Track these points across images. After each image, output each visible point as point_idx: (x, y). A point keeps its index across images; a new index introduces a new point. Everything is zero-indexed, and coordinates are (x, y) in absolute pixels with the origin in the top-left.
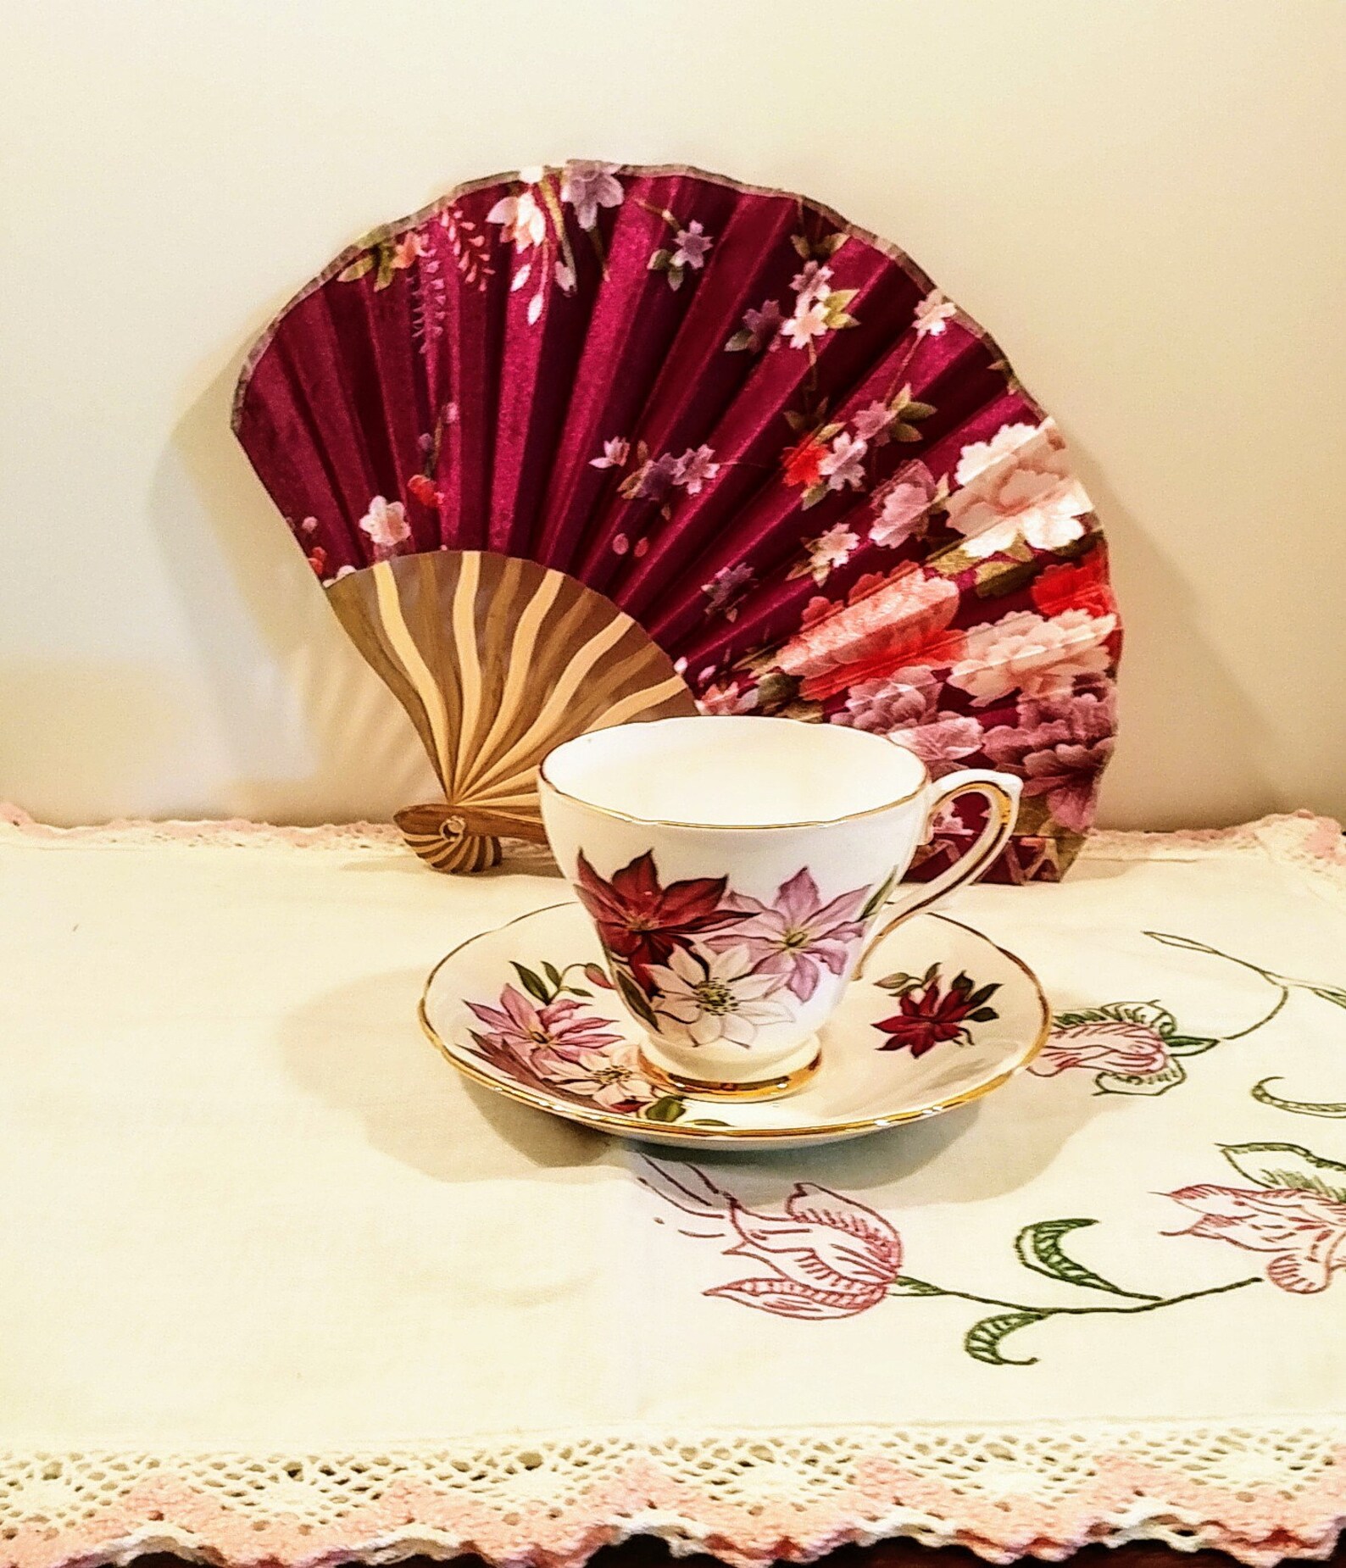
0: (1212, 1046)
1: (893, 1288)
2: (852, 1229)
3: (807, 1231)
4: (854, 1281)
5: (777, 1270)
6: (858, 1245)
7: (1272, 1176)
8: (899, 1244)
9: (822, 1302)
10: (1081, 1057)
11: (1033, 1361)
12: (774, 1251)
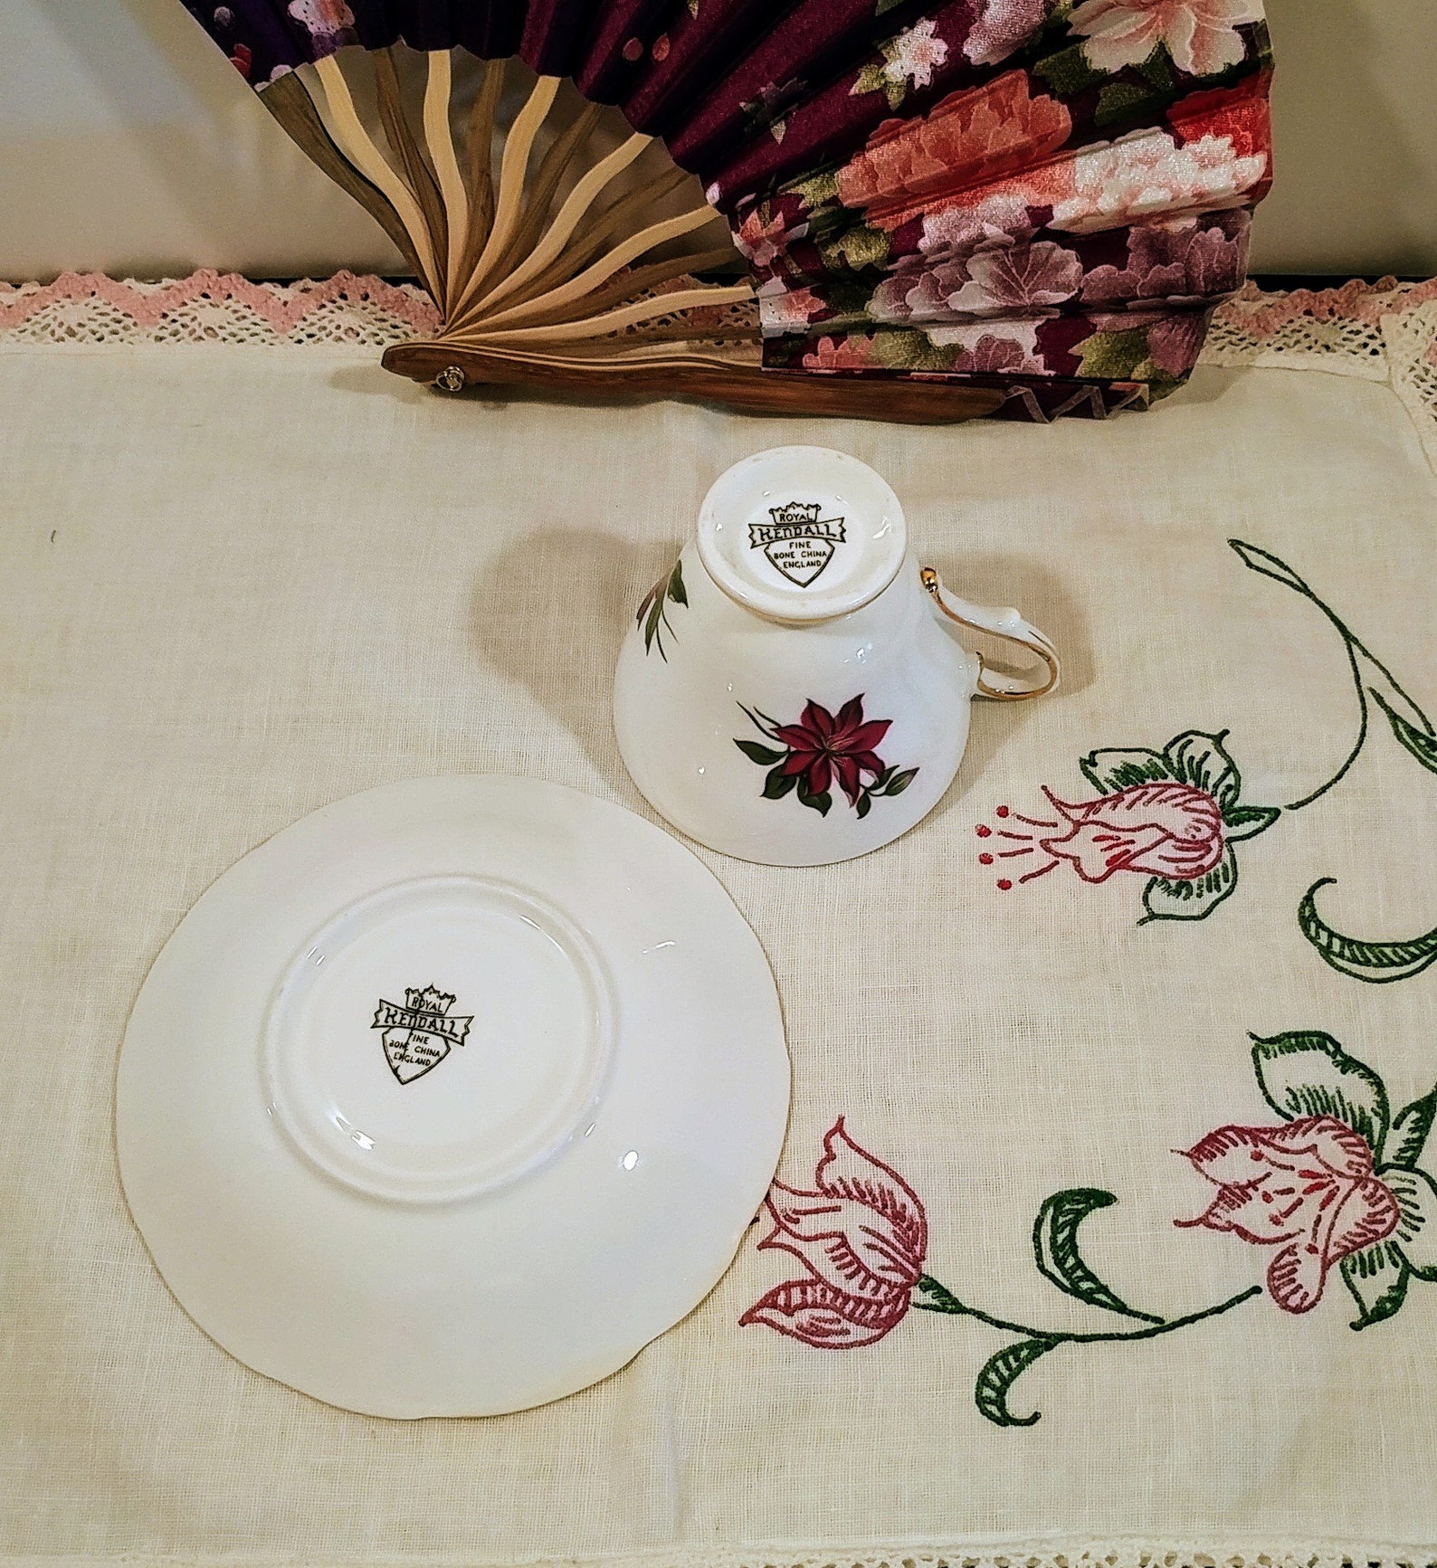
0: (1272, 821)
1: (917, 1295)
2: (879, 1204)
3: (837, 1209)
4: (880, 1281)
5: (810, 1267)
6: (885, 1227)
7: (1295, 1097)
8: (925, 1225)
9: (850, 1318)
10: (1133, 848)
11: (1035, 1417)
12: (807, 1239)
